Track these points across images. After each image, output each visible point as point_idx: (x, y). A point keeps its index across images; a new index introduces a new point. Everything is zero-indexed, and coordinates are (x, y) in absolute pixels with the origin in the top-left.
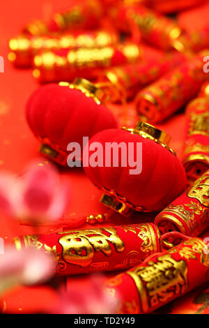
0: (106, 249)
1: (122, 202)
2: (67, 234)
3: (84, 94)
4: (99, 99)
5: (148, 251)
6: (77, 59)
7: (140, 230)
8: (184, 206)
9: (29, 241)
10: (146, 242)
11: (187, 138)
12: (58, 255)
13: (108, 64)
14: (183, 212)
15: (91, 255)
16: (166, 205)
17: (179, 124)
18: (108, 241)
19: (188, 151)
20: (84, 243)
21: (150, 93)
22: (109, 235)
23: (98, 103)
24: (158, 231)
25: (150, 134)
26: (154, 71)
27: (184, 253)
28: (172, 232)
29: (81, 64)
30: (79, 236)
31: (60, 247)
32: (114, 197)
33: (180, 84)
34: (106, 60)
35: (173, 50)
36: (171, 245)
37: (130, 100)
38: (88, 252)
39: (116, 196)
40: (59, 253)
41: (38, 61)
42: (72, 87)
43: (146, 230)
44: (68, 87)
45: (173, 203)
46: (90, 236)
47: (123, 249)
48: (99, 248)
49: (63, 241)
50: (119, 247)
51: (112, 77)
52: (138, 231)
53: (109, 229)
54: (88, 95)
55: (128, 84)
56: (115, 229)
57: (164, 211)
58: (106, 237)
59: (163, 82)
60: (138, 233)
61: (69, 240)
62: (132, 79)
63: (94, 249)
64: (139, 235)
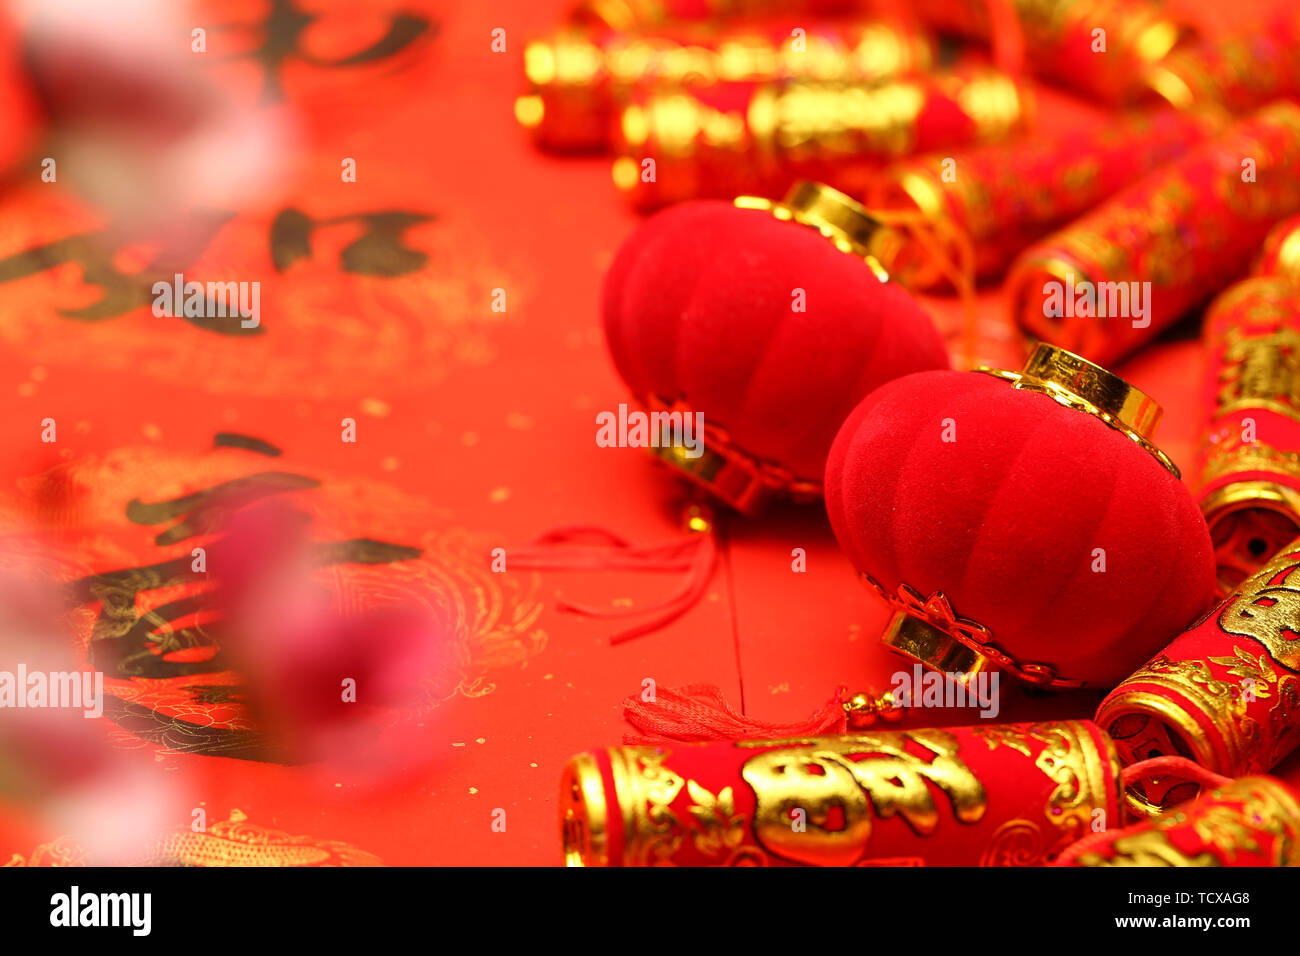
0: (916, 808)
1: (972, 645)
2: (774, 749)
3: (830, 240)
4: (883, 265)
5: (1072, 822)
6: (783, 123)
7: (1044, 746)
8: (1211, 665)
9: (633, 767)
10: (1065, 789)
11: (1214, 423)
12: (740, 824)
13: (900, 144)
14: (1204, 686)
15: (862, 829)
16: (1141, 660)
17: (1183, 372)
18: (926, 779)
19: (1216, 468)
20: (835, 783)
21: (1069, 254)
22: (929, 757)
23: (883, 276)
24: (1111, 751)
25: (1083, 392)
26: (1081, 173)
27: (1213, 828)
28: (1163, 760)
29: (796, 142)
30: (817, 757)
31: (747, 796)
32: (943, 623)
33: (1184, 224)
34: (895, 128)
35: (1151, 100)
36: (1153, 810)
37: (989, 281)
38: (851, 816)
39: (951, 619)
40: (742, 816)
41: (635, 125)
42: (782, 213)
43: (1065, 745)
44: (768, 215)
45: (1166, 652)
46: (857, 758)
47: (978, 812)
48: (891, 803)
49: (756, 774)
50: (967, 802)
51: (922, 190)
52: (1037, 748)
53: (927, 735)
54: (844, 245)
55: (980, 222)
56: (953, 738)
57: (1134, 679)
58: (917, 765)
59: (1118, 214)
60: (1036, 754)
61: (781, 769)
62: (997, 201)
63: (873, 806)
64: (1040, 763)
